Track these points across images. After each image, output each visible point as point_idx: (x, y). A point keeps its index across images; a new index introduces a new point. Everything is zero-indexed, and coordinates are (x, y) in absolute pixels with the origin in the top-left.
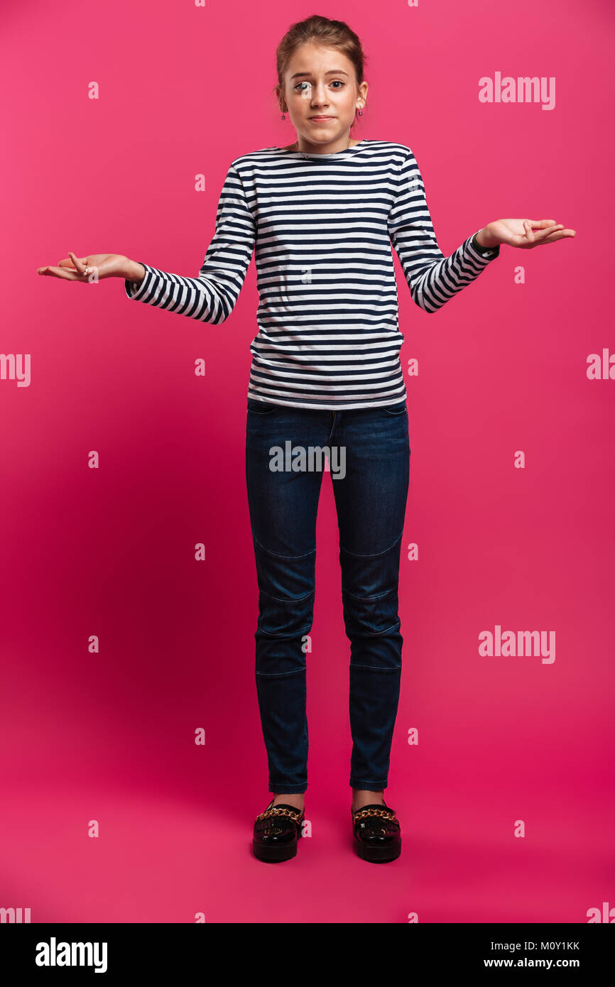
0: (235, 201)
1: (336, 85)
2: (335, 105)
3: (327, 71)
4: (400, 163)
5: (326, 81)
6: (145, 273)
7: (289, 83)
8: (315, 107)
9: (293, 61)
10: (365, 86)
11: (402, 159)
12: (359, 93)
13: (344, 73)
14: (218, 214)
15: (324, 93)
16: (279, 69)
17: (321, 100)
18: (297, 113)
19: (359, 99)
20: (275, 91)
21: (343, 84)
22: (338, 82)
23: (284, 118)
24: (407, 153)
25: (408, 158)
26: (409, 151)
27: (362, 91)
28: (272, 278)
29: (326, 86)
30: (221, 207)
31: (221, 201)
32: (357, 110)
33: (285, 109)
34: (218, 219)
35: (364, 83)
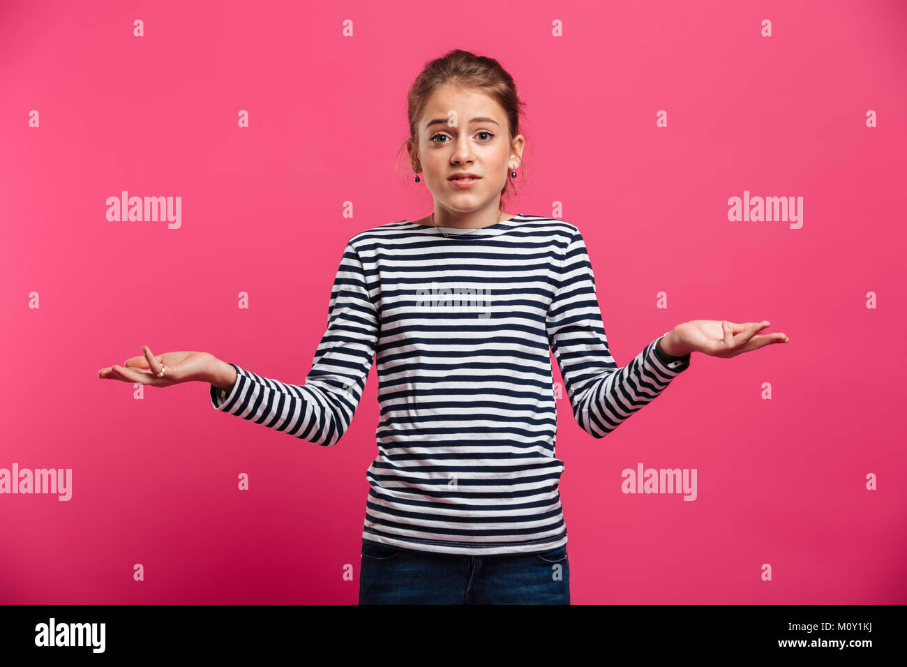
0: (353, 288)
1: (484, 136)
2: (480, 161)
3: (471, 118)
4: (564, 245)
5: (470, 131)
6: (237, 377)
7: (424, 132)
8: (456, 164)
9: (430, 104)
10: (520, 140)
11: (568, 240)
12: (513, 149)
13: (493, 122)
14: (331, 304)
15: (467, 147)
16: (410, 117)
17: (464, 155)
18: (434, 173)
19: (513, 156)
20: (406, 145)
21: (492, 135)
22: (485, 133)
23: (418, 180)
24: (574, 233)
25: (574, 239)
26: (575, 230)
27: (517, 146)
28: (397, 387)
29: (471, 138)
30: (334, 295)
31: (335, 288)
32: (509, 170)
33: (418, 169)
34: (331, 311)
35: (519, 136)
